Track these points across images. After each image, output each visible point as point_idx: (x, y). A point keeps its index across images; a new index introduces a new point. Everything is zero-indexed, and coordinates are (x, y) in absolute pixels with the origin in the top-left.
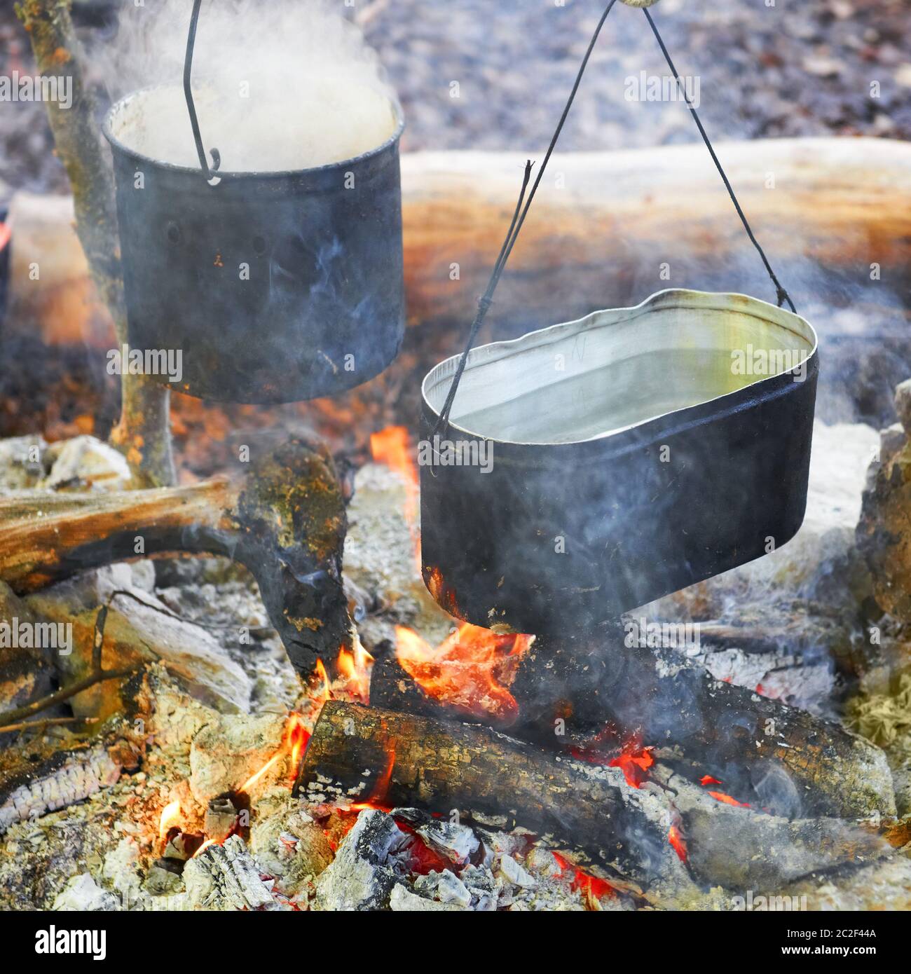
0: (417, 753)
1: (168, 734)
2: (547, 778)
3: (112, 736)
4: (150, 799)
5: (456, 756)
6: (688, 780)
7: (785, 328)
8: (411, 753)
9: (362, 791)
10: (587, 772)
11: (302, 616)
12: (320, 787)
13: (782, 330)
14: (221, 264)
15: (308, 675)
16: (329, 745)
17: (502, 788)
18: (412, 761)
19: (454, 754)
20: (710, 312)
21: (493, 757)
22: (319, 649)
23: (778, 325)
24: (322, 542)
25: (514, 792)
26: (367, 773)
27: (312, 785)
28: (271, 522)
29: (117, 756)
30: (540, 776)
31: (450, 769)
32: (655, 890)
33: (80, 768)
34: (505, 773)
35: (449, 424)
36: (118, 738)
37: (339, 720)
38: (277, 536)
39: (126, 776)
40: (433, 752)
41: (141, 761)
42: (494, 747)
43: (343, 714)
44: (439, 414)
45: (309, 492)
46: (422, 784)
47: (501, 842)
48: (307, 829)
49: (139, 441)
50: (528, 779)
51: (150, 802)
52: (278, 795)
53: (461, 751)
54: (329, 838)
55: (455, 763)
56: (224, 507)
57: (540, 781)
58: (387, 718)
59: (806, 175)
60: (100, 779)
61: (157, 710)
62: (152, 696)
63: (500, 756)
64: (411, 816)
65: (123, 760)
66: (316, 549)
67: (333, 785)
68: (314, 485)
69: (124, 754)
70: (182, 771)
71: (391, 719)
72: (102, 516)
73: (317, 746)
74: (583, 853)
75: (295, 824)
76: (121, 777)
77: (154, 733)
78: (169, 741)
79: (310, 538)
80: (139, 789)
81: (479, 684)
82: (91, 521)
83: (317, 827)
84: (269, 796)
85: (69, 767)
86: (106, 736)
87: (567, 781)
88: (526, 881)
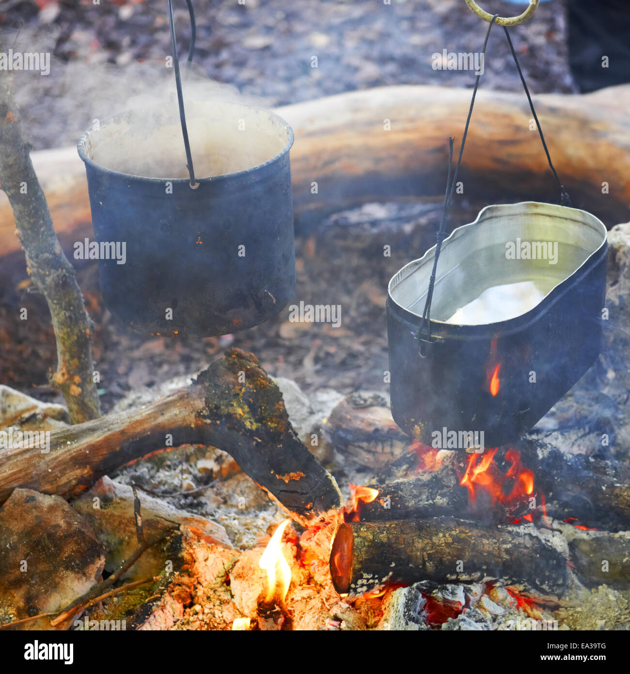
0: (419, 544)
1: (206, 575)
2: (498, 540)
3: (171, 585)
4: (210, 621)
5: (442, 539)
6: (564, 521)
7: (566, 219)
8: (416, 544)
9: (391, 577)
10: (518, 531)
11: (288, 472)
12: (365, 582)
13: (564, 221)
14: (201, 243)
15: (303, 511)
16: (367, 552)
17: (474, 553)
18: (418, 550)
19: (440, 539)
20: (512, 217)
21: (463, 535)
22: (304, 492)
23: (561, 218)
24: (278, 419)
25: (482, 554)
26: (393, 565)
27: (360, 582)
28: (235, 414)
29: (179, 597)
30: (495, 541)
31: (442, 549)
32: (566, 596)
33: (161, 612)
34: (474, 543)
35: (431, 321)
36: (175, 585)
37: (365, 534)
38: (243, 422)
39: (188, 610)
40: (429, 540)
41: (192, 598)
42: (462, 528)
43: (365, 530)
44: (421, 316)
45: (256, 389)
46: (428, 564)
47: (477, 589)
48: (348, 612)
49: (77, 379)
50: (489, 544)
51: (211, 623)
52: (306, 596)
53: (444, 536)
54: (363, 615)
55: (443, 545)
56: (194, 411)
57: (495, 543)
58: (390, 525)
59: (362, 116)
60: (173, 616)
61: (196, 560)
62: (191, 551)
63: (468, 533)
64: (426, 586)
65: (183, 600)
66: (276, 425)
67: (373, 578)
68: (258, 383)
69: (183, 595)
70: (226, 597)
71: (392, 526)
72: (113, 435)
73: (359, 554)
74: (526, 584)
75: (339, 612)
76: (184, 611)
77: (197, 576)
78: (208, 579)
79: (268, 419)
80: (201, 616)
81: (429, 490)
82: (107, 440)
83: (353, 610)
84: (300, 598)
85: (156, 613)
86: (167, 586)
87: (510, 540)
88: (499, 611)
